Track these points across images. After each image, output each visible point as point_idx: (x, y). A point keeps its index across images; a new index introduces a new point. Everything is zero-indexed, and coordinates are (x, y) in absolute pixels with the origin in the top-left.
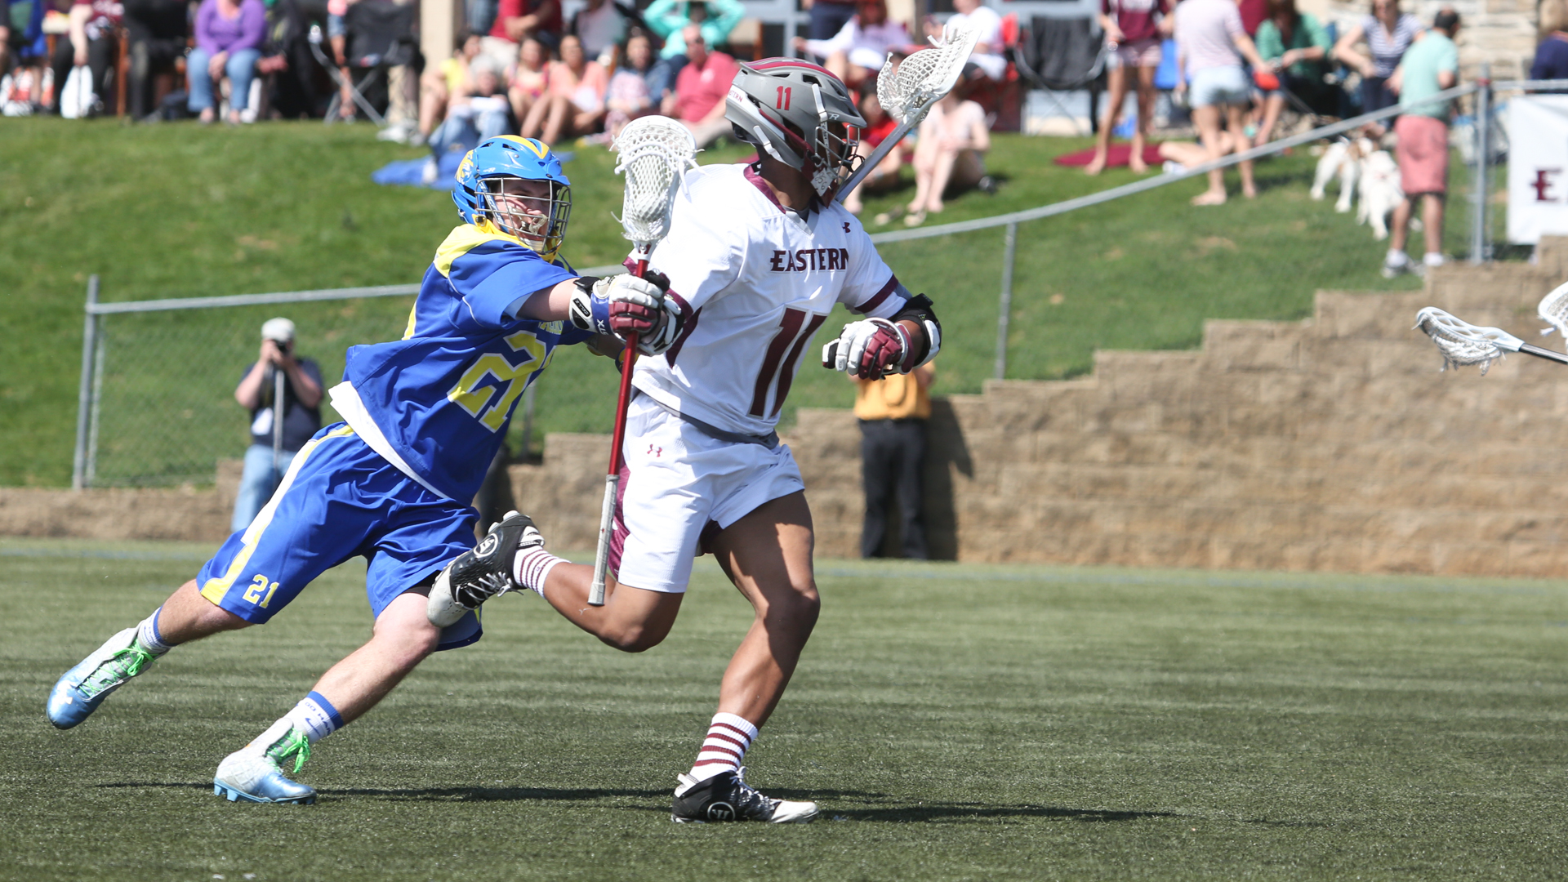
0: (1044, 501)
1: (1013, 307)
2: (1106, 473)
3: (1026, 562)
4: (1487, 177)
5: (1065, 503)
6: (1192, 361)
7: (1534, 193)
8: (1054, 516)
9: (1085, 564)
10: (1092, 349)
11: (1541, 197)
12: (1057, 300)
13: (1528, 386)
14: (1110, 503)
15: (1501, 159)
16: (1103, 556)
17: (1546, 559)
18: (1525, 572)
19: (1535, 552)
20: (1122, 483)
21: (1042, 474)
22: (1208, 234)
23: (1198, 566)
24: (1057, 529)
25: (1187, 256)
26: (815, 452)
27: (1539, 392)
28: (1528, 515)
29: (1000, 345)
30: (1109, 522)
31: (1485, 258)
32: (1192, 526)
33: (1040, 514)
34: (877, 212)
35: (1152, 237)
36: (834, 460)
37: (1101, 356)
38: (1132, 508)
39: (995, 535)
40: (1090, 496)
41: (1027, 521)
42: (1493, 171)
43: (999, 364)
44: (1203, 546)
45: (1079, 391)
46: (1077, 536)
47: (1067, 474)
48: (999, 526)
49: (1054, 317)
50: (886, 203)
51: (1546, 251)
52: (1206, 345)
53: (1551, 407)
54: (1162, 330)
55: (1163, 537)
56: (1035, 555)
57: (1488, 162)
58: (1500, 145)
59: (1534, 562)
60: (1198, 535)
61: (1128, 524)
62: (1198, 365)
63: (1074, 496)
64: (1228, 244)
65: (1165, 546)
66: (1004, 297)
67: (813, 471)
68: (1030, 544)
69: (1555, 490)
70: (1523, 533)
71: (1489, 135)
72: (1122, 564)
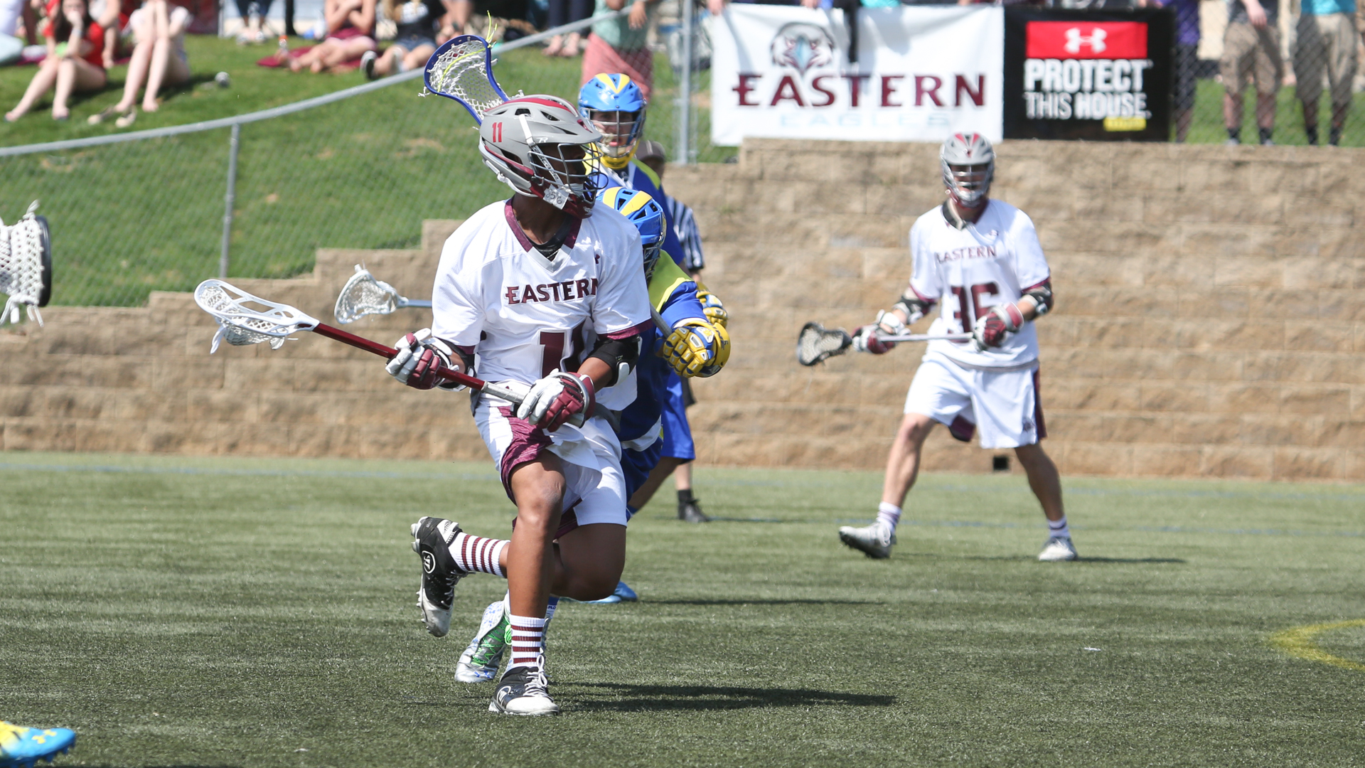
0: (268, 394)
1: (235, 206)
2: (328, 367)
3: (250, 454)
4: (691, 83)
5: (289, 396)
6: (412, 259)
7: (735, 97)
8: (278, 409)
9: (309, 455)
10: (313, 248)
11: (743, 102)
12: (272, 199)
13: (733, 283)
14: (332, 396)
15: (705, 65)
16: (326, 448)
17: (749, 449)
18: (729, 461)
19: (738, 443)
20: (345, 377)
21: (266, 368)
22: (417, 136)
23: (417, 457)
24: (282, 422)
25: (397, 156)
26: (46, 347)
27: (742, 289)
28: (732, 407)
29: (223, 243)
30: (332, 416)
31: (689, 159)
32: (412, 419)
33: (265, 407)
34: (89, 113)
35: (361, 137)
36: (64, 355)
37: (322, 254)
38: (354, 402)
39: (222, 428)
40: (314, 390)
41: (252, 414)
42: (697, 75)
43: (223, 262)
44: (423, 437)
45: (304, 287)
46: (300, 429)
47: (292, 369)
48: (223, 420)
49: (270, 216)
50: (94, 103)
51: (750, 152)
52: (424, 243)
53: (754, 304)
54: (377, 228)
55: (384, 430)
56: (259, 448)
57: (693, 68)
58: (703, 51)
59: (736, 453)
60: (417, 428)
61: (349, 418)
62: (417, 263)
63: (295, 390)
64: (433, 145)
65: (386, 438)
66: (228, 197)
67: (42, 367)
68: (254, 438)
69: (758, 382)
70: (729, 424)
71: (694, 40)
72: (344, 455)
